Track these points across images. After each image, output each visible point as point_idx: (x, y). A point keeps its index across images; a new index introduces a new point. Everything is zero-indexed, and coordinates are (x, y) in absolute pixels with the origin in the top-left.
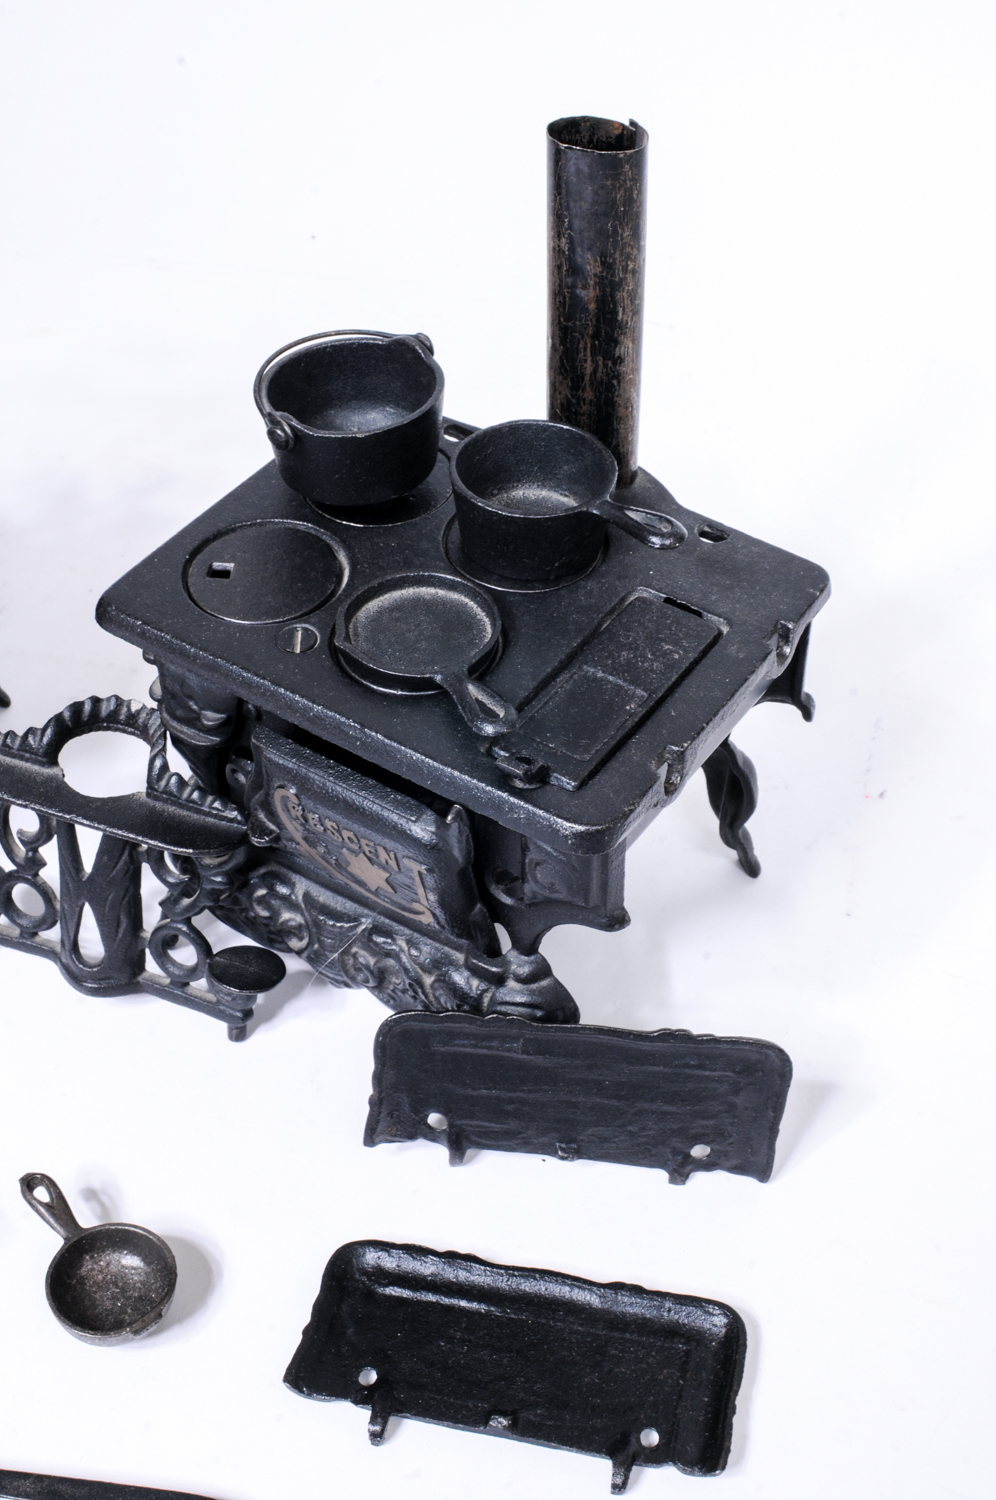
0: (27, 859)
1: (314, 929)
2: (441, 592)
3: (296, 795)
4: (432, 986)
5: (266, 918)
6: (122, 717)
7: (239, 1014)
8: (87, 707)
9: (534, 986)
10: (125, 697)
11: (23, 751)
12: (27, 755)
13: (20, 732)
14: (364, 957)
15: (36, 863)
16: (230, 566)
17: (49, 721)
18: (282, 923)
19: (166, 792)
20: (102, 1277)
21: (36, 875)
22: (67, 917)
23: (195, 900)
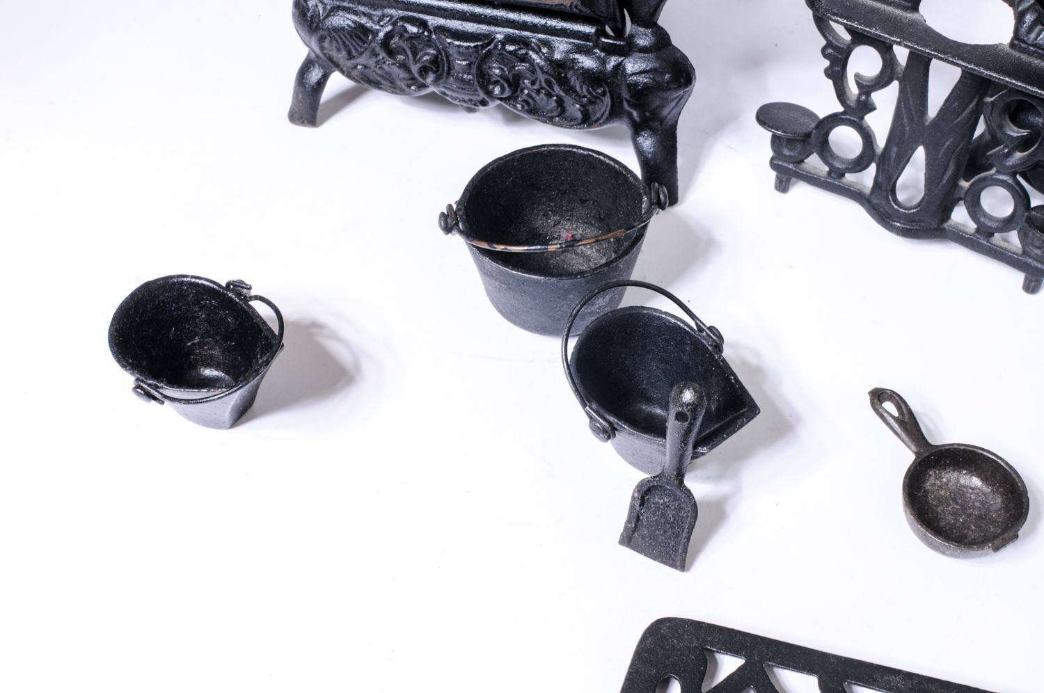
0: (858, 101)
19: (1034, 46)
20: (942, 493)
21: (862, 118)
22: (893, 160)
23: (1030, 154)
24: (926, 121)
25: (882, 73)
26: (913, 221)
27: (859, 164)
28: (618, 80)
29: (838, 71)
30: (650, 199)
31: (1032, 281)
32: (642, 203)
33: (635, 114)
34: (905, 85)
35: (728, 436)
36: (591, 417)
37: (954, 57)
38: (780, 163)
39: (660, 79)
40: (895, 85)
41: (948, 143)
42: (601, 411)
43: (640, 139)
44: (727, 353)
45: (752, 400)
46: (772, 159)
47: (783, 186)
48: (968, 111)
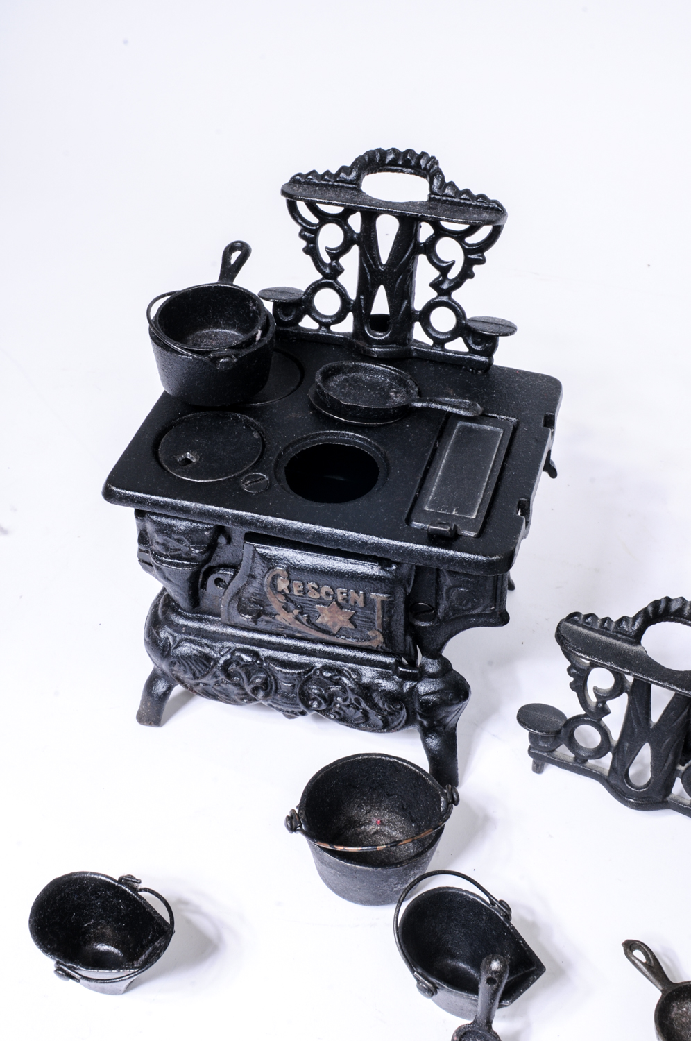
0: (597, 706)
6: (685, 612)
8: (663, 605)
11: (617, 632)
12: (620, 636)
13: (615, 619)
15: (603, 712)
17: (639, 613)
20: (684, 1020)
21: (600, 720)
22: (626, 752)
24: (650, 725)
25: (614, 687)
26: (644, 798)
27: (599, 752)
28: (412, 699)
29: (581, 686)
30: (446, 799)
32: (440, 803)
33: (425, 723)
34: (633, 699)
35: (524, 991)
36: (418, 980)
37: (670, 683)
38: (537, 752)
39: (445, 698)
40: (625, 697)
41: (668, 741)
42: (425, 974)
43: (429, 741)
44: (515, 922)
45: (539, 960)
46: (530, 748)
47: (538, 768)
48: (681, 717)
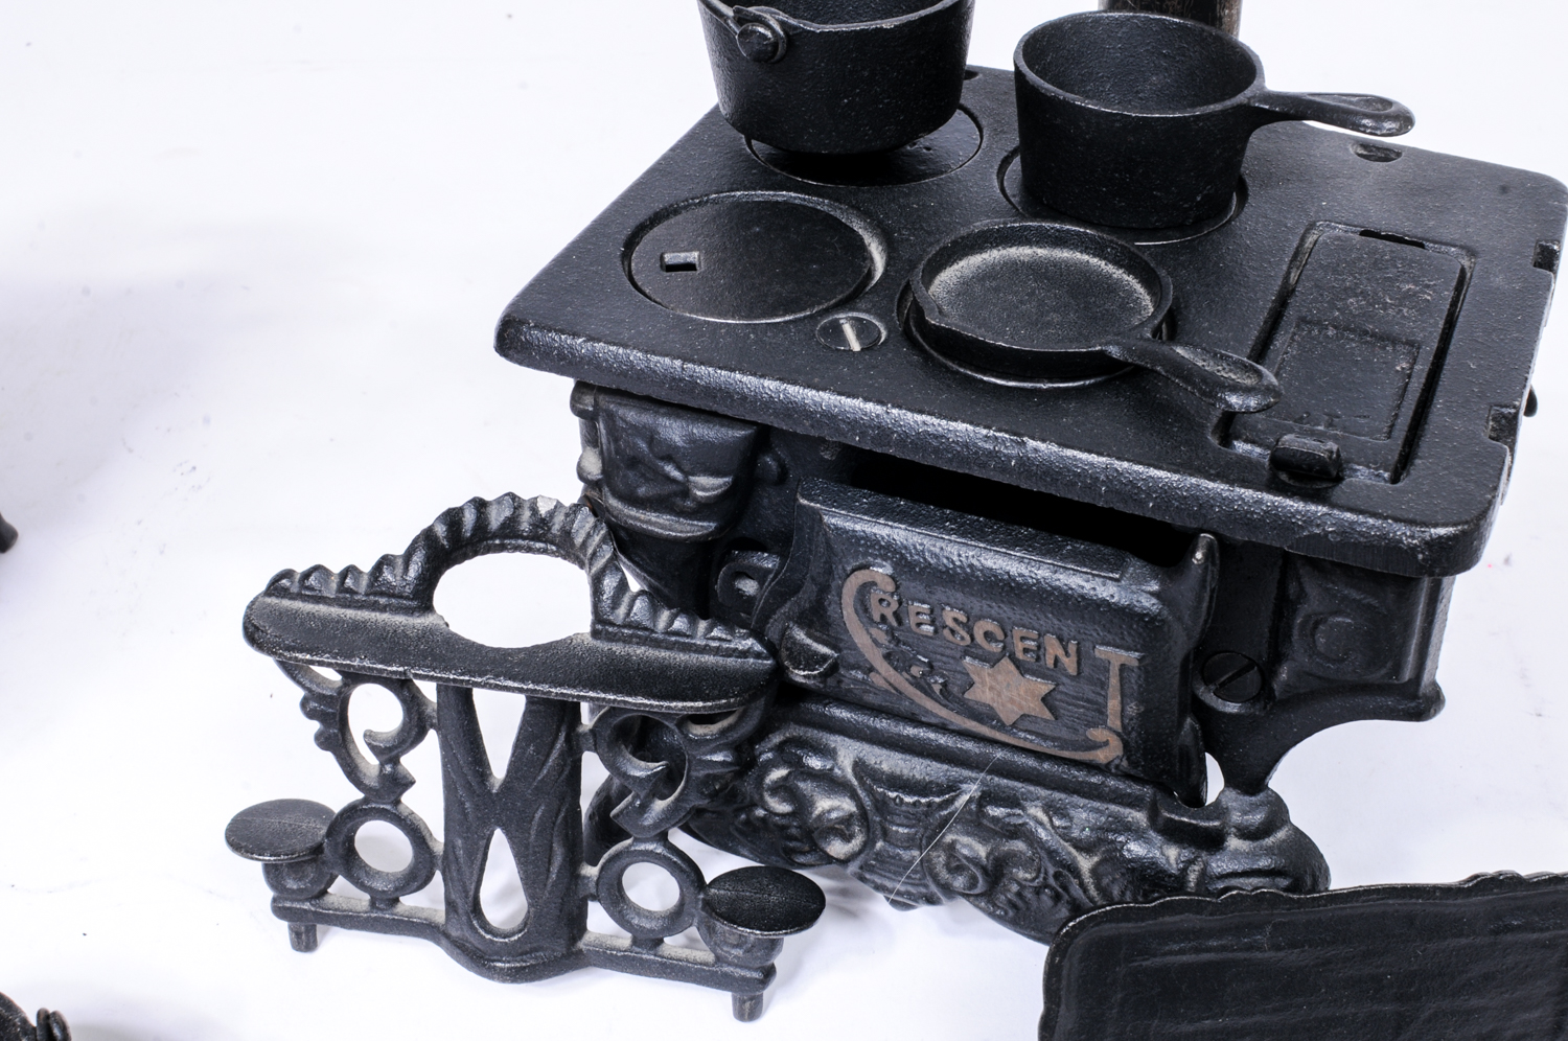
0: (382, 776)
1: (872, 819)
2: (1042, 252)
3: (892, 577)
4: (1094, 871)
5: (783, 815)
6: (525, 526)
7: (756, 975)
8: (469, 518)
9: (1269, 841)
10: (525, 494)
11: (375, 594)
12: (383, 601)
13: (366, 567)
14: (965, 846)
15: (398, 783)
16: (693, 256)
17: (415, 541)
18: (820, 816)
19: (628, 626)
21: (397, 802)
22: (461, 860)
23: (677, 800)
24: (493, 786)
25: (404, 724)
26: (526, 953)
27: (416, 878)
29: (336, 735)
31: (744, 1002)
34: (445, 736)
38: (288, 904)
41: (538, 815)
46: (274, 900)
47: (305, 940)
48: (555, 754)
